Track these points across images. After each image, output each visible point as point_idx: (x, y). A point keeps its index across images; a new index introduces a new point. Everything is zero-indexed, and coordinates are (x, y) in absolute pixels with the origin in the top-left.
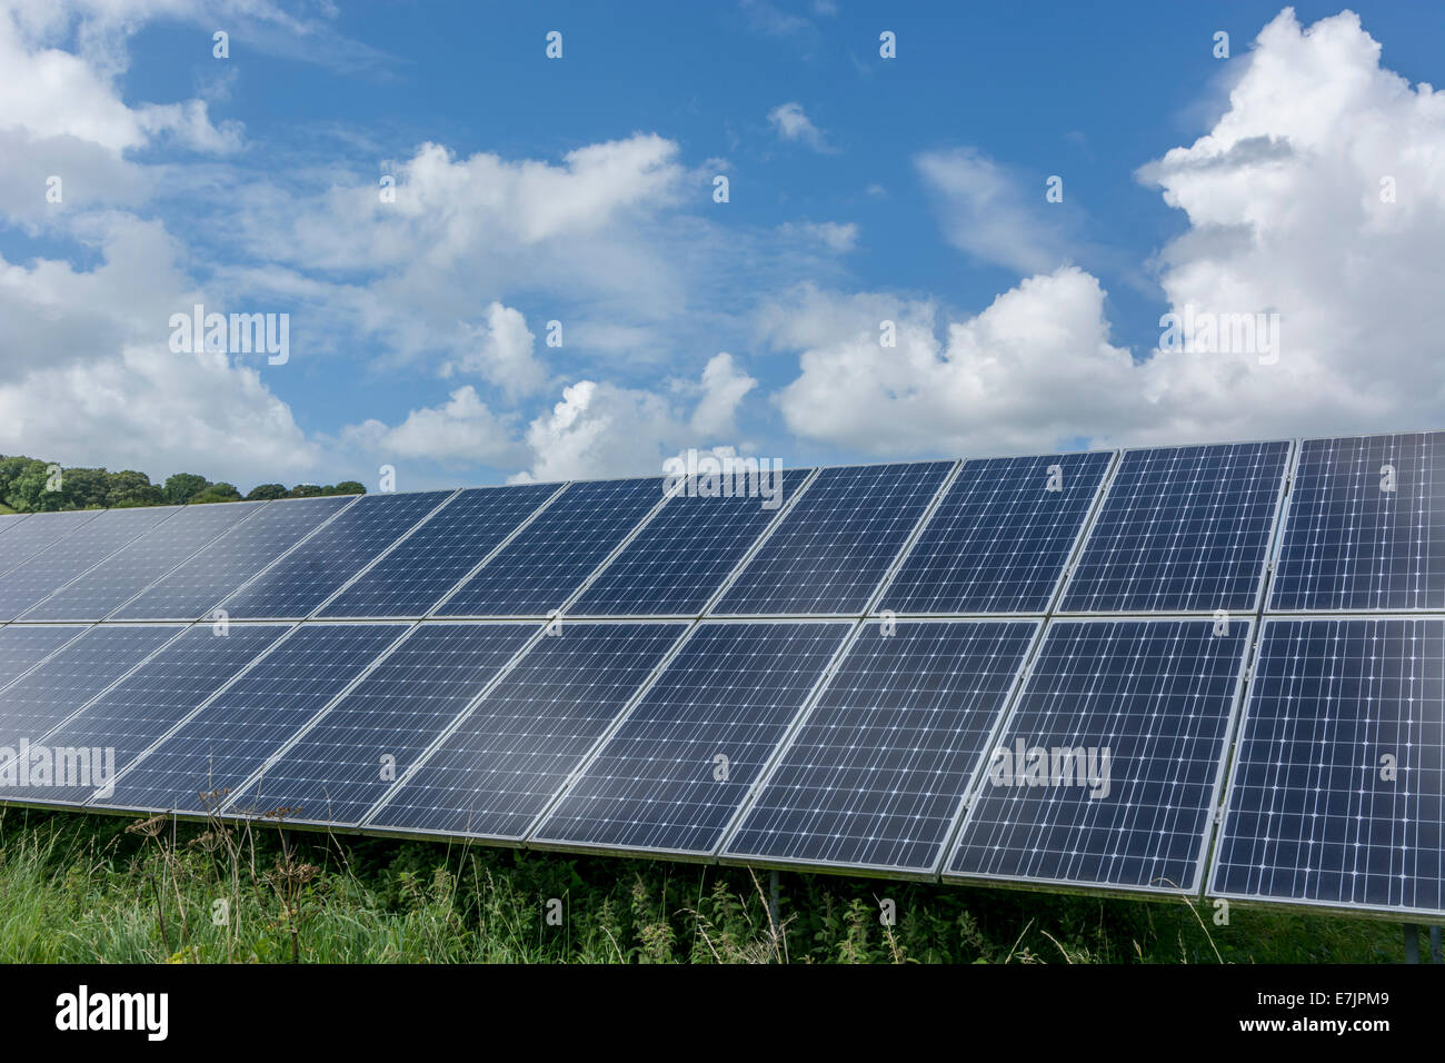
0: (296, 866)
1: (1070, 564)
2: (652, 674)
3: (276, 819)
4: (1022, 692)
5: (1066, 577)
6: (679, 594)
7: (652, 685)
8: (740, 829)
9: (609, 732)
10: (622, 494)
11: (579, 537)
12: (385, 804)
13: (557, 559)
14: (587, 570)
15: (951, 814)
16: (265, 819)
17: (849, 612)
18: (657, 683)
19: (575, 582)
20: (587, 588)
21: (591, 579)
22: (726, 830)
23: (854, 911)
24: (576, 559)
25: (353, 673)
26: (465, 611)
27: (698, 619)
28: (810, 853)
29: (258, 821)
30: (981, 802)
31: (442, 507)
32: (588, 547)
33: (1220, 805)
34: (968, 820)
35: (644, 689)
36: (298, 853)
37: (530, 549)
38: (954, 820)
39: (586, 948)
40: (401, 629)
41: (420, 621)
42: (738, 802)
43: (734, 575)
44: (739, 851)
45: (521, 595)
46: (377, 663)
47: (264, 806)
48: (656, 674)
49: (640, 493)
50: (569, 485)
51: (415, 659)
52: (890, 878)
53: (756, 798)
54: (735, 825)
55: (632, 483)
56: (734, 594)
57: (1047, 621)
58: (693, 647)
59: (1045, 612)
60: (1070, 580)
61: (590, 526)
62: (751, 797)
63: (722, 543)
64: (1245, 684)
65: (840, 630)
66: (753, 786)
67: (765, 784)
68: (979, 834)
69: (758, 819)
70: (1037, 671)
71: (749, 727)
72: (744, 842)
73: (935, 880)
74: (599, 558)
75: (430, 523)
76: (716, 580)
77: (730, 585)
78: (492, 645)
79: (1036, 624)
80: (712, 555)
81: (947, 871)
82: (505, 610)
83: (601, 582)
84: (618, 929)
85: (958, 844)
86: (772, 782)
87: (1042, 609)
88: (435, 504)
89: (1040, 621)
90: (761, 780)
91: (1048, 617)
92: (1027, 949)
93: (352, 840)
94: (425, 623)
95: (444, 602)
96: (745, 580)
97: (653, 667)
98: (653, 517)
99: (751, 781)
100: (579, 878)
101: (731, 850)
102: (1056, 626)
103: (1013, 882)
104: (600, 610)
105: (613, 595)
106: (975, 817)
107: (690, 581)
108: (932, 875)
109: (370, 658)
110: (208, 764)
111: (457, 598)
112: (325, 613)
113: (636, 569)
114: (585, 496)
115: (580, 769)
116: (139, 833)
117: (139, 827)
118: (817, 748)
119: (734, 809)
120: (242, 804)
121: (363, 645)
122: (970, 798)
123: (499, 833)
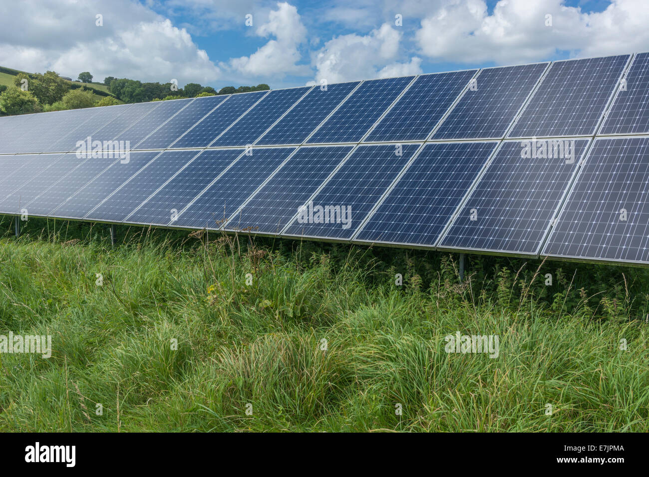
0: (257, 251)
1: (606, 111)
2: (405, 167)
3: (248, 232)
4: (580, 172)
5: (604, 117)
6: (416, 131)
7: (405, 172)
8: (447, 235)
9: (386, 193)
10: (388, 85)
11: (369, 106)
12: (290, 225)
13: (360, 116)
14: (373, 121)
15: (545, 228)
16: (243, 231)
17: (496, 137)
18: (407, 171)
19: (368, 127)
20: (373, 129)
21: (375, 125)
22: (440, 236)
23: (503, 272)
24: (368, 116)
25: (273, 169)
26: (319, 141)
27: (425, 142)
28: (479, 246)
29: (240, 232)
30: (559, 223)
31: (307, 94)
32: (373, 111)
34: (553, 231)
35: (401, 174)
36: (257, 246)
37: (347, 112)
38: (546, 231)
40: (292, 150)
41: (300, 146)
42: (445, 224)
43: (441, 121)
44: (446, 245)
45: (344, 133)
46: (282, 165)
47: (241, 225)
48: (406, 167)
49: (396, 85)
50: (363, 83)
51: (299, 163)
52: (516, 256)
53: (454, 221)
54: (444, 233)
55: (393, 80)
56: (442, 130)
57: (593, 139)
58: (423, 155)
59: (593, 135)
60: (606, 119)
61: (373, 101)
62: (451, 221)
63: (435, 106)
65: (492, 146)
66: (452, 216)
67: (457, 216)
68: (558, 237)
69: (455, 231)
70: (588, 162)
71: (449, 190)
72: (448, 241)
73: (537, 258)
74: (378, 115)
75: (302, 102)
76: (433, 124)
77: (439, 126)
78: (332, 156)
79: (588, 140)
80: (431, 112)
81: (543, 253)
82: (337, 140)
83: (379, 127)
85: (548, 242)
86: (461, 215)
87: (591, 133)
88: (303, 93)
89: (590, 139)
90: (455, 214)
91: (594, 137)
92: (583, 288)
93: (278, 240)
94: (302, 147)
95: (310, 137)
96: (446, 123)
97: (405, 164)
98: (403, 95)
99: (451, 214)
101: (442, 244)
102: (598, 141)
103: (574, 259)
104: (380, 139)
105: (386, 132)
106: (557, 230)
107: (421, 125)
108: (535, 256)
109: (280, 163)
110: (224, 209)
111: (316, 135)
113: (396, 120)
114: (371, 87)
115: (374, 210)
116: (194, 237)
117: (193, 234)
118: (481, 199)
119: (443, 227)
120: (231, 225)
121: (276, 157)
122: (554, 222)
123: (340, 237)
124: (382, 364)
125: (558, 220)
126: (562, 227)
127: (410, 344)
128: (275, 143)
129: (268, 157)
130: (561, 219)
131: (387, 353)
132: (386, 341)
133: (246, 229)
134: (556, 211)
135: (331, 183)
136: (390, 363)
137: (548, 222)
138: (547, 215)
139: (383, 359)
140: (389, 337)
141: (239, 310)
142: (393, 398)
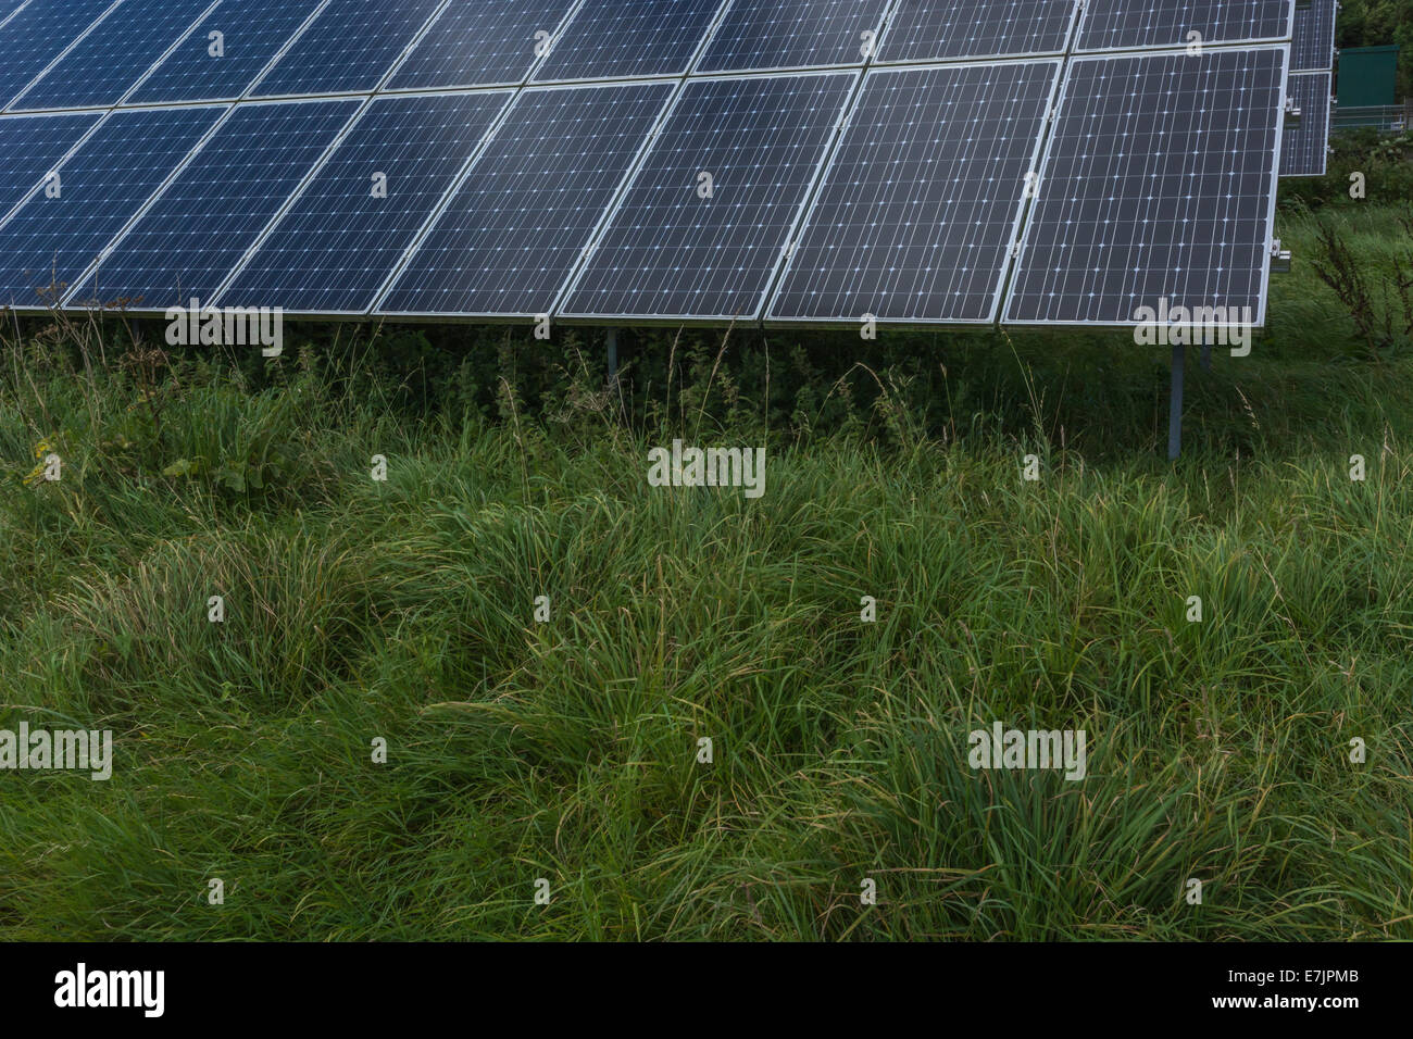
0: (147, 353)
2: (479, 144)
3: (118, 309)
4: (840, 142)
6: (500, 61)
7: (480, 156)
8: (574, 290)
9: (442, 205)
11: (392, 4)
12: (227, 288)
15: (772, 264)
16: (107, 309)
17: (671, 72)
18: (484, 155)
20: (405, 60)
22: (560, 292)
25: (175, 160)
26: (282, 90)
27: (521, 87)
28: (641, 309)
29: (101, 312)
30: (800, 252)
33: (1018, 241)
34: (788, 269)
36: (147, 340)
38: (774, 271)
39: (444, 408)
40: (217, 112)
41: (236, 102)
42: (571, 265)
44: (574, 311)
45: (338, 70)
46: (198, 148)
47: (105, 298)
51: (237, 142)
53: (587, 259)
54: (569, 287)
57: (864, 72)
58: (518, 115)
59: (863, 63)
60: (888, 28)
62: (583, 260)
64: (1049, 124)
65: (664, 90)
67: (595, 247)
68: (797, 281)
69: (591, 281)
70: (853, 123)
73: (757, 326)
78: (315, 124)
79: (854, 76)
84: (475, 387)
85: (778, 292)
86: (603, 244)
87: (859, 58)
89: (858, 72)
90: (592, 242)
91: (865, 68)
94: (242, 104)
95: (259, 82)
99: (583, 244)
100: (429, 345)
101: (566, 311)
102: (882, 75)
103: (828, 323)
104: (421, 81)
106: (794, 266)
108: (754, 322)
109: (191, 143)
112: (135, 98)
113: (454, 37)
115: (416, 243)
118: (644, 210)
119: (567, 273)
120: (83, 296)
121: (181, 130)
122: (789, 249)
123: (343, 309)
124: (444, 570)
125: (796, 246)
126: (806, 258)
127: (501, 524)
128: (173, 97)
129: (160, 130)
130: (804, 243)
131: (454, 548)
132: (451, 524)
133: (114, 304)
134: (793, 227)
135: (315, 188)
136: (460, 567)
137: (778, 251)
138: (775, 237)
139: (447, 562)
140: (458, 514)
141: (115, 488)
142: (470, 637)
